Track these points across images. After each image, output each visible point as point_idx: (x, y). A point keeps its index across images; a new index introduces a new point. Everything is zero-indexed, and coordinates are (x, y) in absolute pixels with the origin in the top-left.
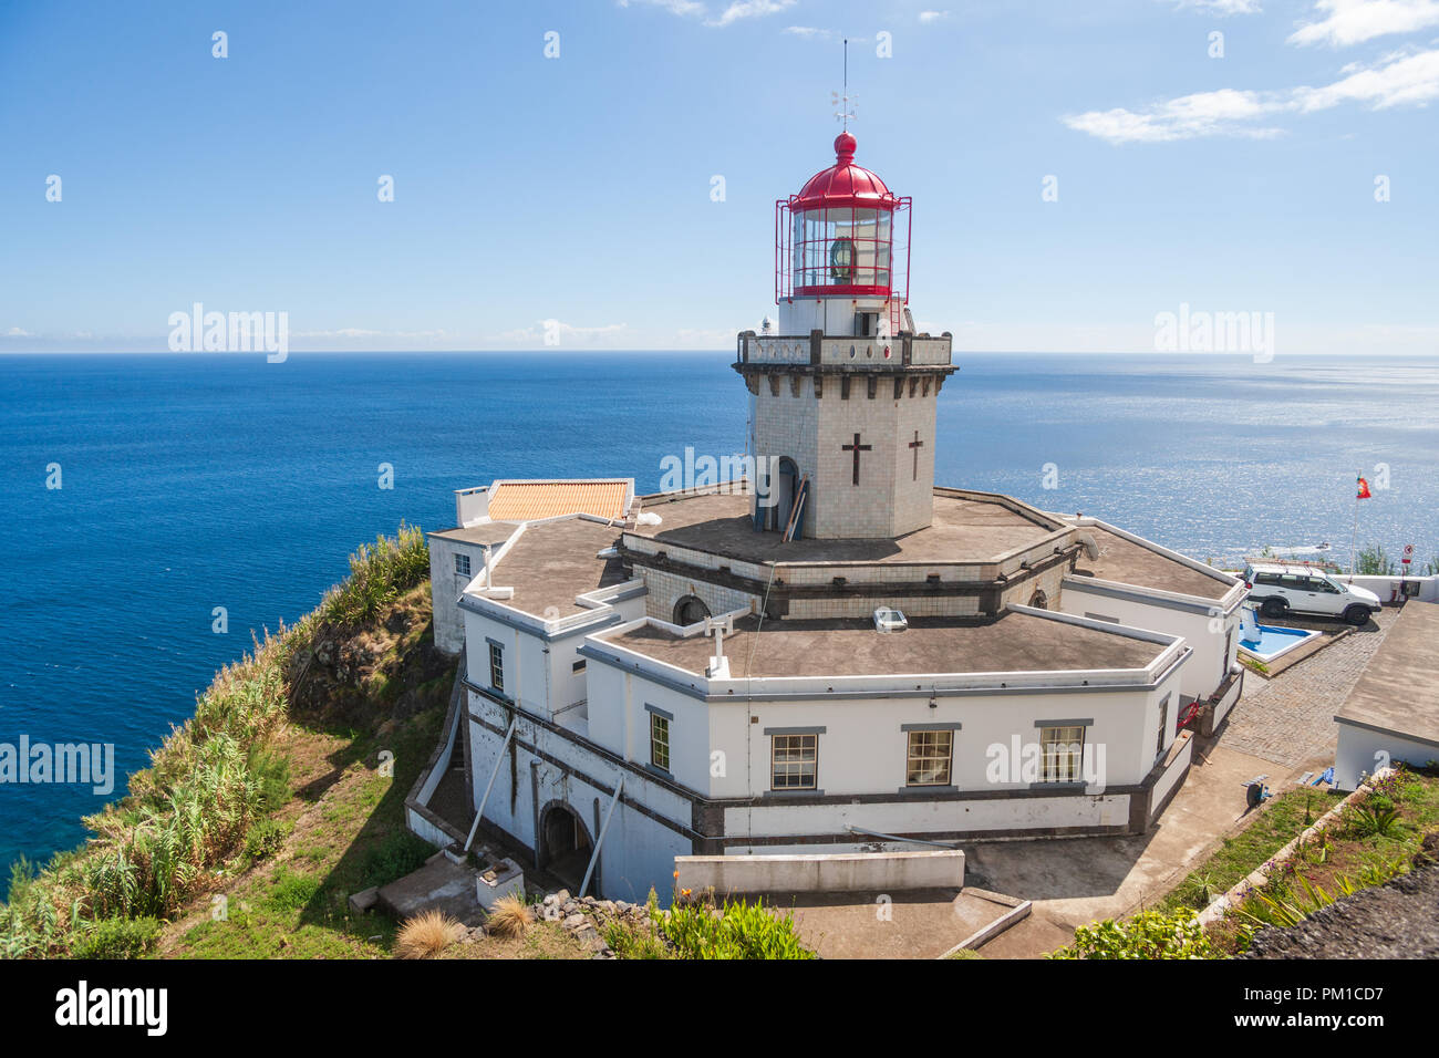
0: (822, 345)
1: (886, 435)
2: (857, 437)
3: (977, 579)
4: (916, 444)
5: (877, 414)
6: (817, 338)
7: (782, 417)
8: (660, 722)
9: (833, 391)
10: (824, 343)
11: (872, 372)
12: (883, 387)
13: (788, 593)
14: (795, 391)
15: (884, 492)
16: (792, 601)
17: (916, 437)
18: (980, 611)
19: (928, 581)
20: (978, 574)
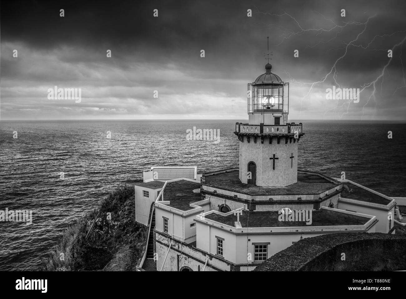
0: (264, 128)
1: (283, 155)
2: (274, 155)
3: (313, 199)
4: (292, 157)
5: (280, 148)
6: (262, 126)
7: (251, 149)
8: (220, 241)
9: (267, 141)
10: (264, 127)
11: (279, 136)
12: (282, 140)
13: (256, 203)
14: (255, 142)
15: (282, 172)
16: (256, 206)
17: (292, 155)
18: (314, 209)
19: (298, 200)
20: (313, 197)
